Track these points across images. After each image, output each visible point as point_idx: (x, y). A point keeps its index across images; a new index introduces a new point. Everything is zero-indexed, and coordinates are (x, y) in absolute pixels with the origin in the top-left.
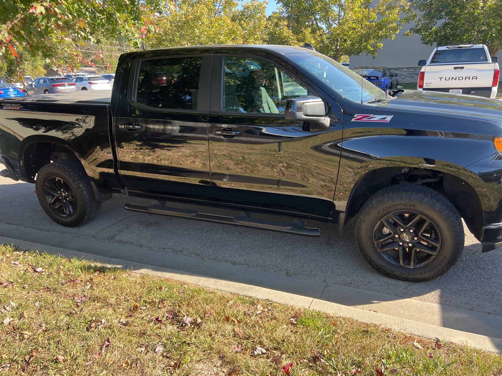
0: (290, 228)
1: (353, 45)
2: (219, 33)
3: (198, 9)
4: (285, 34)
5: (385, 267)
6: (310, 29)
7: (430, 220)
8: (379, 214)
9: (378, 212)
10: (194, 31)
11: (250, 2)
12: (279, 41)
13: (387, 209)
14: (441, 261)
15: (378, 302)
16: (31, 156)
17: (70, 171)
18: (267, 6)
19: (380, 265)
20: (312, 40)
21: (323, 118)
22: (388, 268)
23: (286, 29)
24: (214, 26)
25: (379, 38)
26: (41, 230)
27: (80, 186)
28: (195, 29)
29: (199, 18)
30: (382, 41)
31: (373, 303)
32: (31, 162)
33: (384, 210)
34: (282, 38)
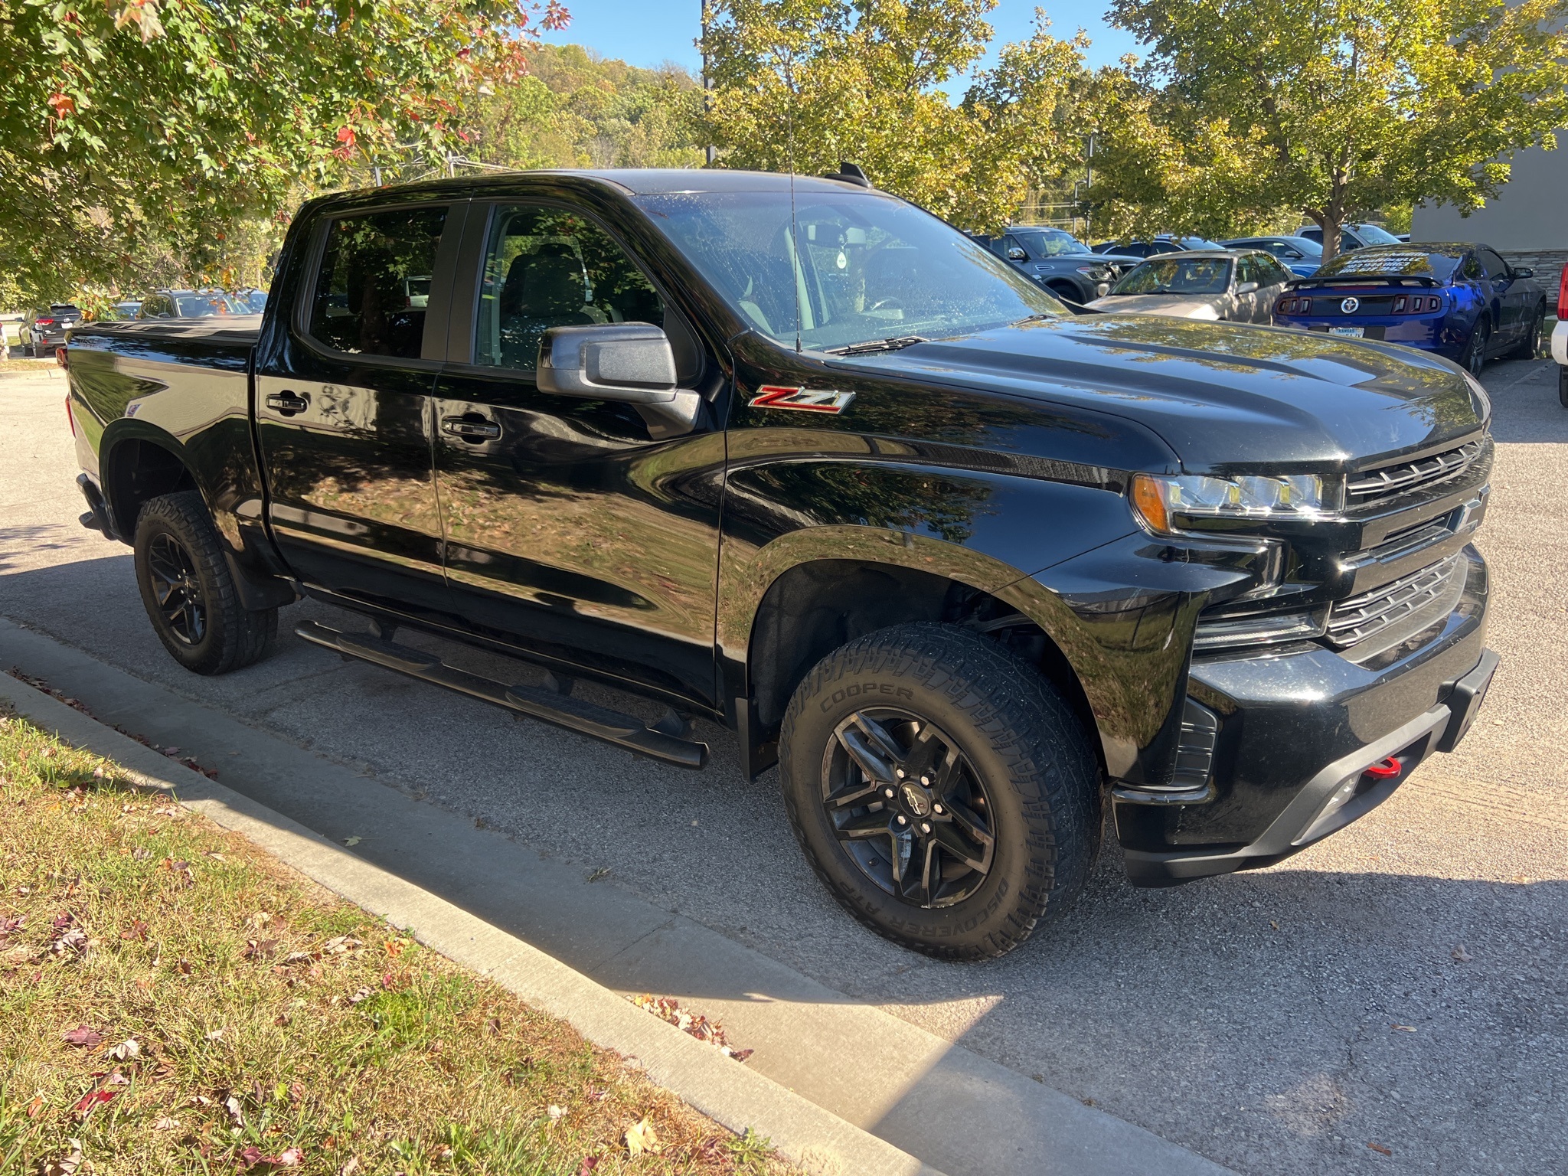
0: (630, 732)
1: (1389, 171)
2: (900, 143)
3: (831, 73)
4: (1140, 140)
5: (853, 890)
6: (1226, 122)
7: (958, 750)
8: (825, 710)
9: (822, 705)
10: (823, 137)
11: (1027, 44)
12: (1125, 161)
13: (843, 697)
14: (997, 894)
15: (766, 998)
16: (134, 475)
17: (190, 521)
18: (1084, 52)
19: (842, 884)
20: (1235, 156)
21: (671, 393)
22: (861, 898)
23: (1144, 123)
24: (886, 122)
25: (1490, 143)
26: (138, 673)
27: (208, 562)
28: (827, 132)
29: (836, 97)
30: (1509, 155)
31: (749, 999)
32: (136, 492)
33: (835, 701)
34: (1134, 152)
